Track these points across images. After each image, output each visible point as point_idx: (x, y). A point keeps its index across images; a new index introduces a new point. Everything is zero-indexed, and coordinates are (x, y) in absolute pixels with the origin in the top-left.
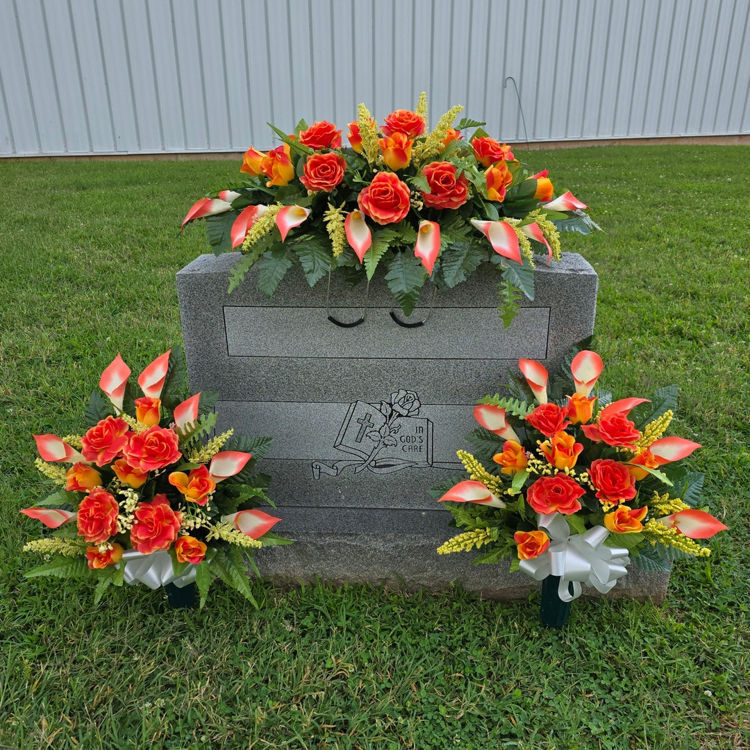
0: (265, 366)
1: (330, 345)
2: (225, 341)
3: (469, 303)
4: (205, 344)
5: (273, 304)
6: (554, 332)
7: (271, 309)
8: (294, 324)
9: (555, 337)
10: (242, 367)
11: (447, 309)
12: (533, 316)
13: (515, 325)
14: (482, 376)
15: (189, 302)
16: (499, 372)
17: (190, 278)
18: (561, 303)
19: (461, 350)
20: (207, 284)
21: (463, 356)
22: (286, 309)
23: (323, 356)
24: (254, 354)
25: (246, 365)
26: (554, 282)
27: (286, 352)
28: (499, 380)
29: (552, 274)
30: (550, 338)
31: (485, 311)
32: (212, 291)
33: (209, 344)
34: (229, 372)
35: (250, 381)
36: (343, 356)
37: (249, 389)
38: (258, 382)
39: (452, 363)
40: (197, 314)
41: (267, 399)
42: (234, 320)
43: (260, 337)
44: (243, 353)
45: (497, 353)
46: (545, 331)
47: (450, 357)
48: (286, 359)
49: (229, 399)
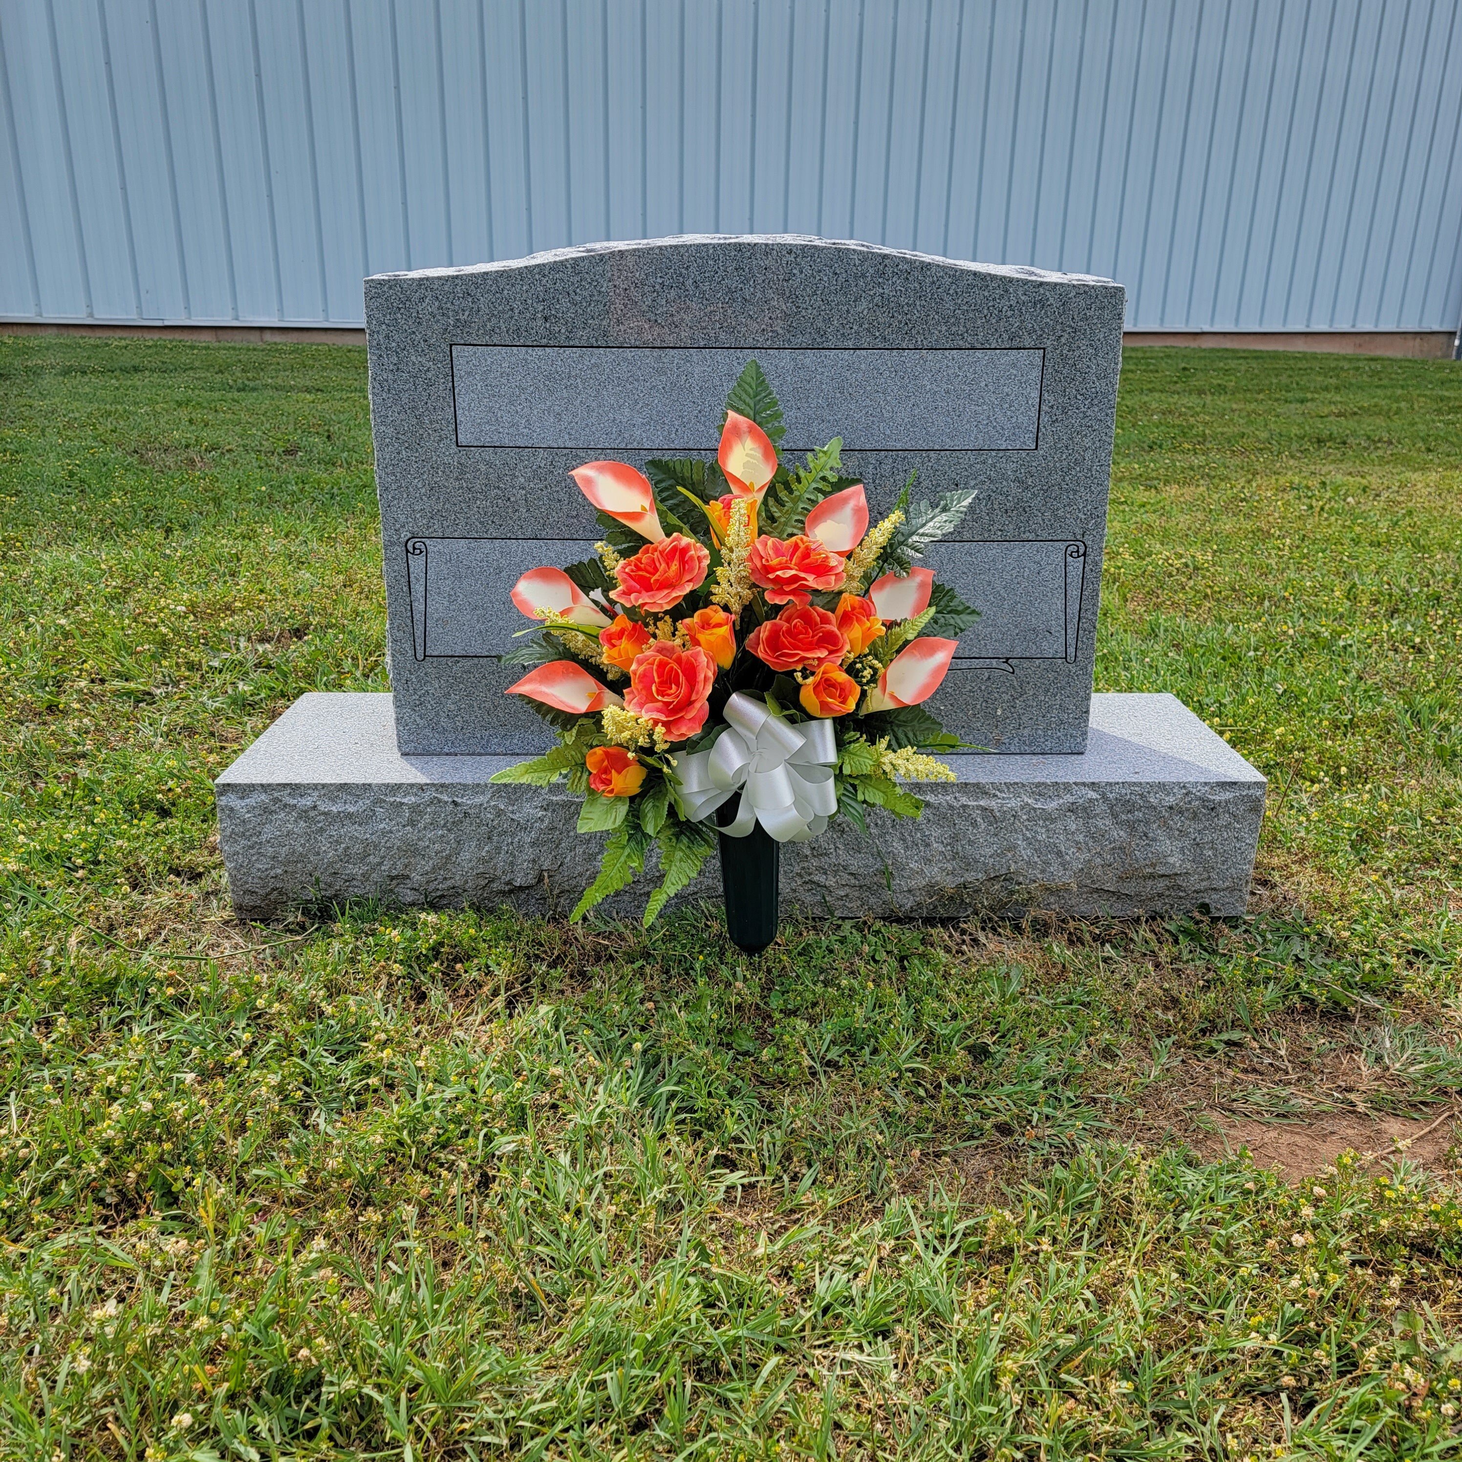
0: (526, 467)
1: (649, 423)
2: (451, 416)
3: (903, 340)
4: (414, 421)
5: (544, 342)
6: (1051, 398)
7: (540, 351)
8: (584, 381)
9: (1052, 407)
10: (483, 468)
11: (864, 352)
12: (1014, 365)
13: (983, 384)
14: (925, 484)
15: (387, 337)
16: (953, 475)
17: (390, 288)
18: (1063, 340)
19: (888, 432)
20: (422, 300)
21: (891, 445)
22: (568, 351)
23: (635, 445)
24: (506, 442)
25: (489, 464)
26: (1051, 300)
27: (567, 437)
29: (1048, 284)
30: (1044, 408)
31: (930, 355)
32: (431, 314)
33: (420, 423)
34: (457, 479)
35: (497, 497)
36: (672, 446)
37: (494, 514)
38: (512, 499)
39: (872, 458)
40: (400, 361)
41: (529, 533)
42: (469, 374)
43: (519, 408)
44: (486, 440)
45: (952, 438)
46: (1035, 394)
47: (868, 447)
48: (565, 451)
49: (456, 535)
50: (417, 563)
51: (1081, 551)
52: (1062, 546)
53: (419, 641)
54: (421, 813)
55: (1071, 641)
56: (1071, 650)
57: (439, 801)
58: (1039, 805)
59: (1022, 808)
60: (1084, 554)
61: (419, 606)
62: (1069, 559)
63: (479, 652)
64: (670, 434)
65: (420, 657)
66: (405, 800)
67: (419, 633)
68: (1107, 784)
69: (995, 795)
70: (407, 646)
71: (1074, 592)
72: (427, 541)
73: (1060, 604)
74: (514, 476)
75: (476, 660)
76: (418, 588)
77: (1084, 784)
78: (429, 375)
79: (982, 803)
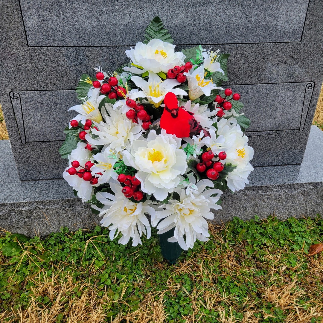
0: (64, 56)
2: (23, 32)
4: (4, 35)
6: (311, 17)
9: (310, 22)
10: (43, 57)
13: (281, 11)
14: (250, 59)
16: (263, 55)
19: (235, 35)
21: (237, 41)
23: (117, 44)
24: (53, 44)
25: (45, 55)
27: (83, 41)
28: (262, 62)
30: (307, 22)
33: (7, 35)
34: (30, 63)
35: (51, 71)
37: (50, 79)
38: (59, 72)
39: (228, 47)
41: (68, 87)
42: (30, 9)
43: (57, 27)
44: (42, 43)
45: (264, 38)
46: (304, 16)
47: (226, 42)
48: (83, 48)
49: (33, 89)
50: (16, 103)
51: (313, 86)
52: (305, 84)
53: (23, 136)
54: (32, 213)
55: (303, 123)
56: (302, 126)
57: (39, 208)
58: (290, 193)
59: (284, 194)
60: (314, 88)
61: (20, 122)
62: (307, 90)
63: (51, 139)
64: (133, 37)
65: (24, 142)
66: (23, 209)
67: (22, 132)
68: (317, 183)
69: (273, 190)
70: (17, 138)
71: (307, 104)
72: (20, 93)
73: (300, 109)
74: (59, 61)
75: (50, 143)
76: (19, 114)
77: (308, 183)
78: (9, 10)
79: (268, 193)
